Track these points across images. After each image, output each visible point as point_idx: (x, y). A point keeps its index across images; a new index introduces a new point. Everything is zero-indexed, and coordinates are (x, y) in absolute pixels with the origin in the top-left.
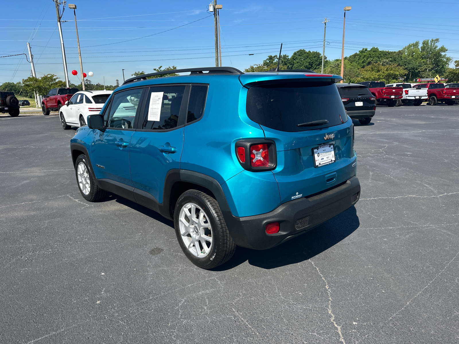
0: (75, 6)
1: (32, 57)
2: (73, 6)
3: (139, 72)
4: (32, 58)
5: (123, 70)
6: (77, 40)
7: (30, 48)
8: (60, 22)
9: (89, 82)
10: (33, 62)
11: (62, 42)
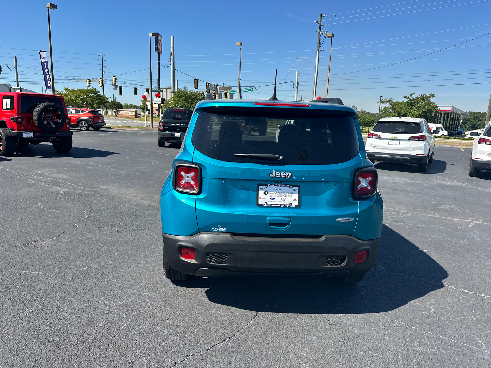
0: (333, 35)
1: (297, 84)
2: (330, 35)
3: (386, 99)
4: (298, 86)
5: (381, 97)
6: (328, 67)
7: (298, 76)
8: (319, 51)
9: (355, 108)
10: (297, 89)
11: (317, 70)
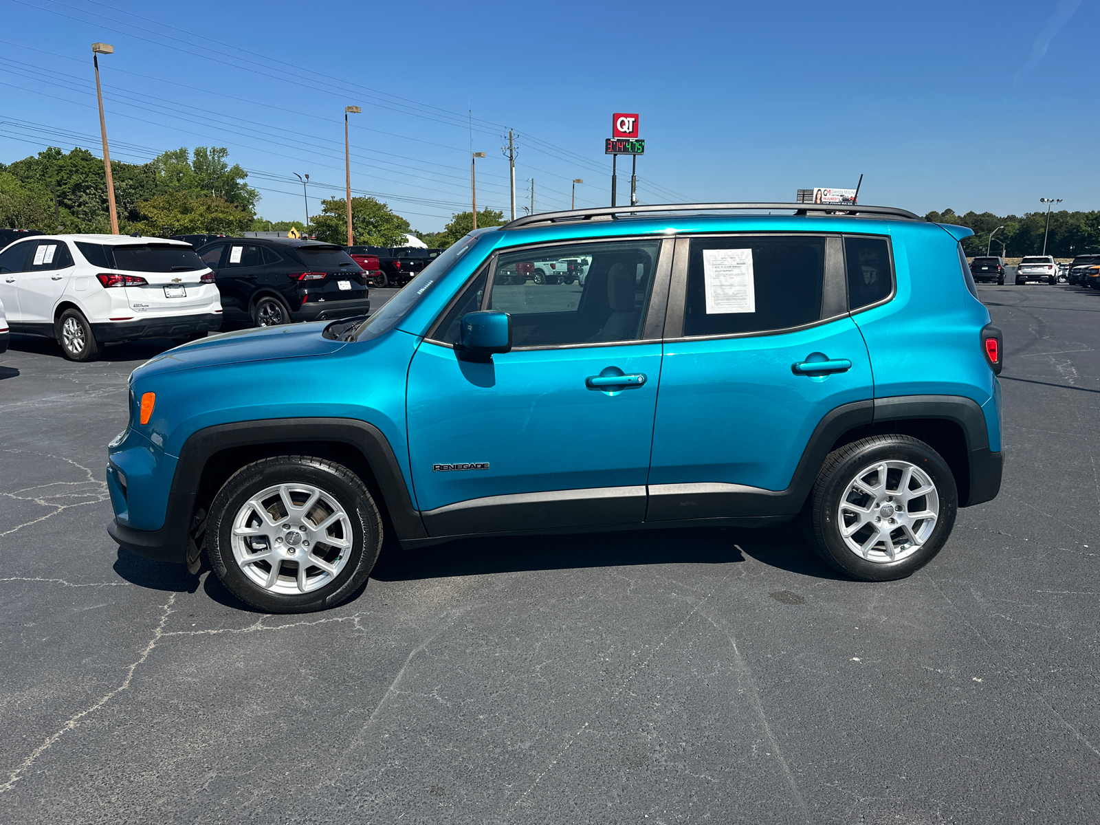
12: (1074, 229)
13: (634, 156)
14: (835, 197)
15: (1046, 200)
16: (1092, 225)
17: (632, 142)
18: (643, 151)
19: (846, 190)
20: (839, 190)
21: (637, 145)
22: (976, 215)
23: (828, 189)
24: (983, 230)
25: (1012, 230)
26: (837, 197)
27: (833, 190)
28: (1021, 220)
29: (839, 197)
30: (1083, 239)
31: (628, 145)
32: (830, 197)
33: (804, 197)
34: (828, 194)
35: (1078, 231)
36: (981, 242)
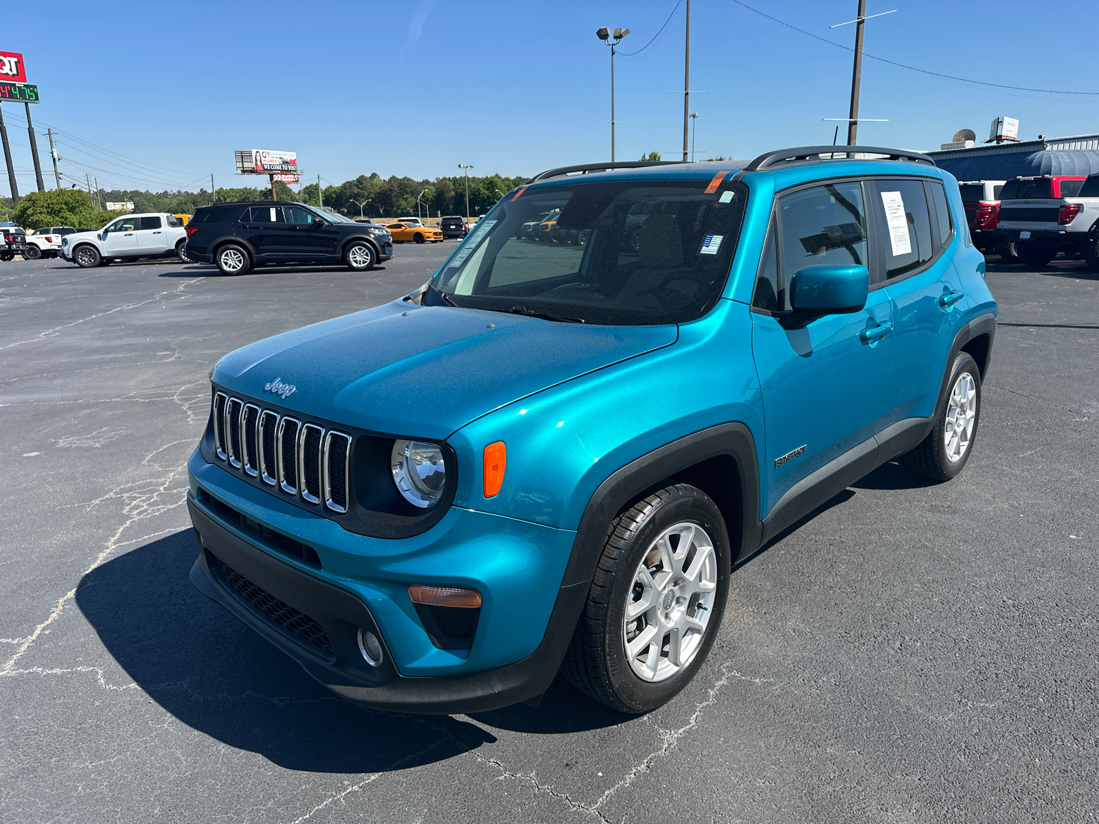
12: (476, 192)
13: (26, 104)
14: (274, 159)
15: (462, 166)
16: (488, 189)
17: (19, 88)
18: (37, 99)
19: (284, 152)
20: (277, 152)
21: (27, 91)
22: (398, 179)
23: (267, 151)
24: (408, 193)
25: (429, 192)
26: (276, 159)
27: (272, 152)
28: (434, 184)
29: (279, 159)
30: (484, 201)
31: (15, 90)
32: (270, 159)
33: (242, 158)
34: (267, 156)
35: (479, 194)
36: (408, 204)
